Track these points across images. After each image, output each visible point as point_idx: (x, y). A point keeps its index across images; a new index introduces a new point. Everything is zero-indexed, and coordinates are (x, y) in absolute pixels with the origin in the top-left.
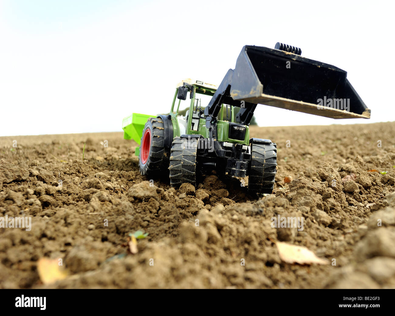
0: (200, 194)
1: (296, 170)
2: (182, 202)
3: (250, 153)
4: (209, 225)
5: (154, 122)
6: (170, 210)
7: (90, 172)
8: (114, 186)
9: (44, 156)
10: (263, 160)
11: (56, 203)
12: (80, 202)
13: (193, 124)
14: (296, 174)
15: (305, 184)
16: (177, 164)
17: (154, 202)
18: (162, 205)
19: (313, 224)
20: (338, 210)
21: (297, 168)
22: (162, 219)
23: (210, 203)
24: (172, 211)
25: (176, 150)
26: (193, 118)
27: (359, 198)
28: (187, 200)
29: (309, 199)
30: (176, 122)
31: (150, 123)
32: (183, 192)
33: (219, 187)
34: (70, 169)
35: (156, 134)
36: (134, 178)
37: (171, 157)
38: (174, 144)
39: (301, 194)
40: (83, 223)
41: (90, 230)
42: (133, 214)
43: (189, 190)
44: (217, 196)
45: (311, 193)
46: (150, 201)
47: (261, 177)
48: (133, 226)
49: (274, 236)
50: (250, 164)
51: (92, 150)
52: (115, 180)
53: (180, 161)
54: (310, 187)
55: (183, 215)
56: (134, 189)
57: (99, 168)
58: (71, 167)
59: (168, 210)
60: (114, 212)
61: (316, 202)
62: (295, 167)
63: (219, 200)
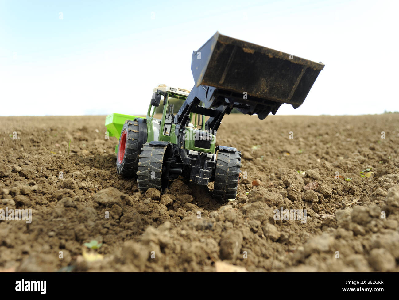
0: (165, 199)
1: (268, 170)
2: (145, 208)
3: (214, 161)
4: (152, 244)
5: (130, 125)
6: (131, 216)
7: (71, 168)
8: (88, 185)
9: (39, 144)
10: (227, 168)
11: (29, 204)
12: (53, 202)
13: (166, 129)
14: (267, 175)
15: (263, 195)
16: (144, 170)
17: (117, 208)
18: (125, 211)
19: (260, 239)
20: (291, 223)
21: (269, 169)
22: (122, 226)
23: (173, 208)
24: (134, 217)
25: (144, 157)
26: (165, 123)
27: (316, 208)
28: (151, 206)
29: (262, 213)
30: (151, 126)
31: (127, 125)
32: (148, 197)
33: (184, 192)
34: (52, 165)
35: (131, 136)
36: (108, 178)
37: (139, 164)
38: (143, 150)
39: (255, 206)
40: (45, 230)
41: (50, 237)
42: (94, 220)
43: (154, 195)
44: (181, 201)
45: (265, 206)
46: (113, 208)
47: (224, 184)
48: (93, 233)
49: (215, 255)
50: (214, 172)
51: (84, 140)
52: (90, 179)
53: (148, 167)
54: (267, 199)
55: (144, 222)
56: (100, 195)
57: (80, 164)
58: (54, 162)
59: (129, 217)
60: (77, 218)
61: (268, 216)
62: (268, 168)
63: (182, 205)
